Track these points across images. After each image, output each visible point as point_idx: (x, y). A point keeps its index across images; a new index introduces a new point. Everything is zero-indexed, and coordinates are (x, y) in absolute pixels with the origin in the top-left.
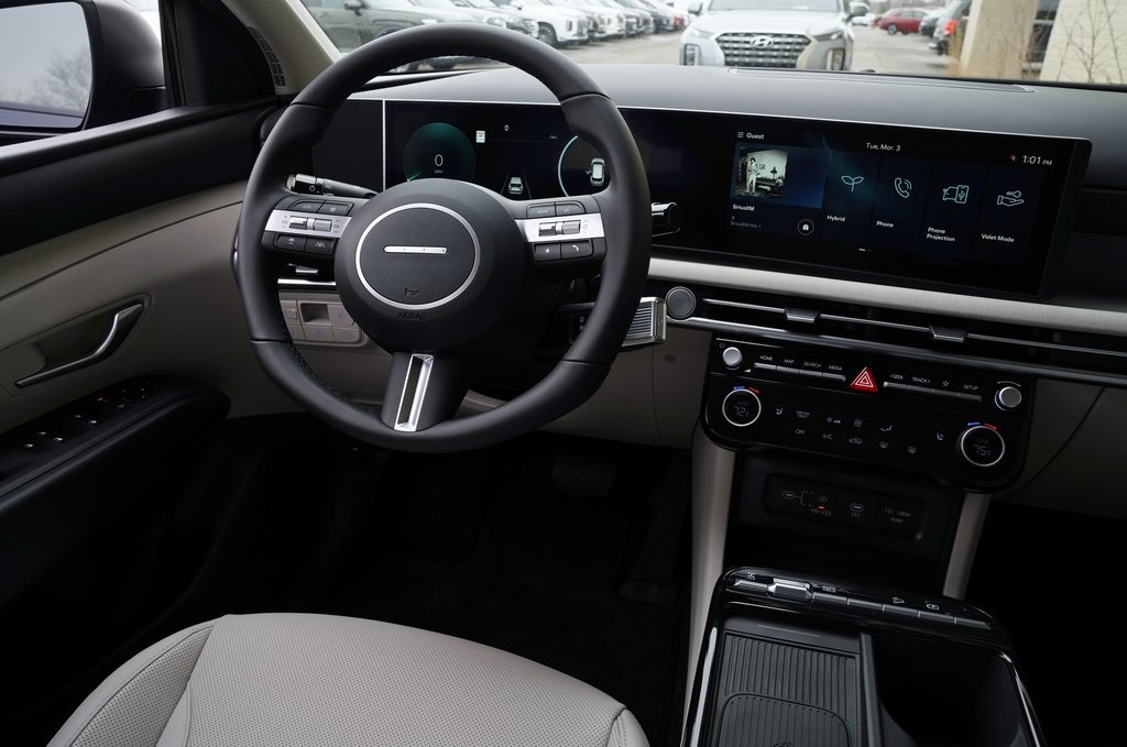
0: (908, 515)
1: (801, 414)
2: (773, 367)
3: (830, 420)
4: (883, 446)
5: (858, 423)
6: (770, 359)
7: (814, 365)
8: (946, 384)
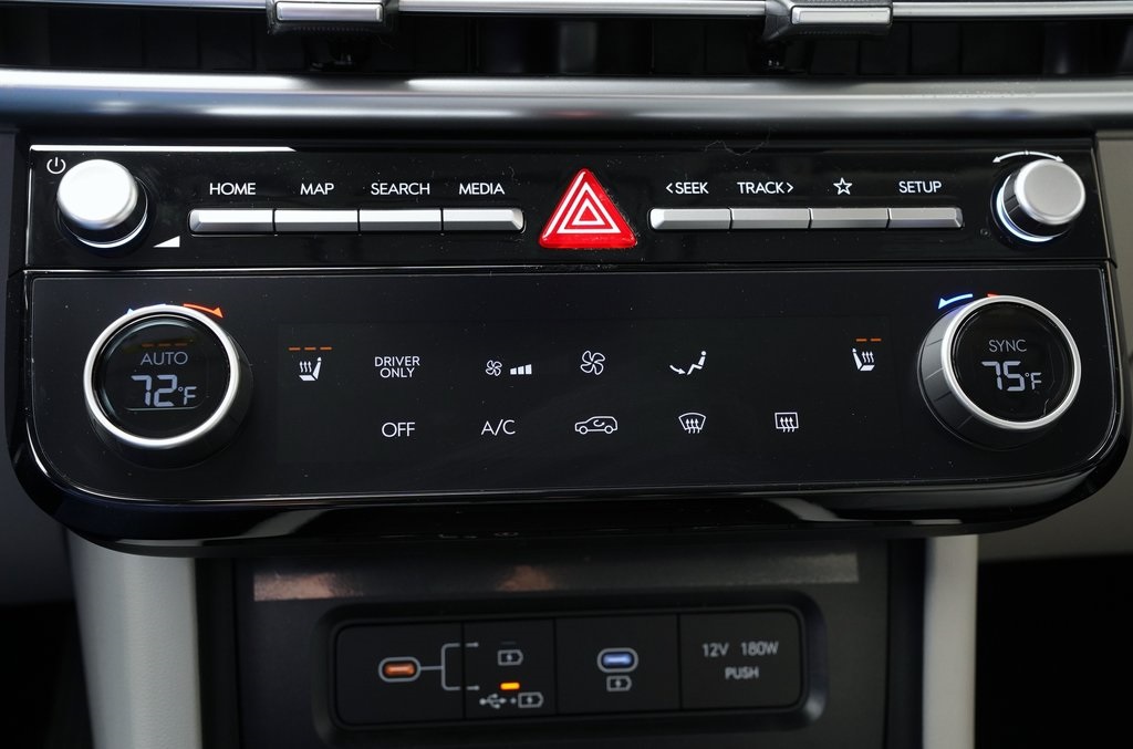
0: (772, 648)
1: (394, 367)
2: (261, 216)
3: (494, 368)
4: (693, 426)
5: (593, 363)
6: (248, 189)
7: (405, 188)
8: (843, 186)
